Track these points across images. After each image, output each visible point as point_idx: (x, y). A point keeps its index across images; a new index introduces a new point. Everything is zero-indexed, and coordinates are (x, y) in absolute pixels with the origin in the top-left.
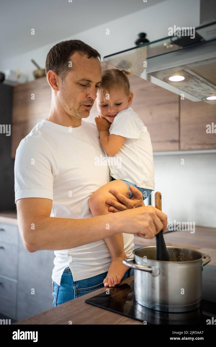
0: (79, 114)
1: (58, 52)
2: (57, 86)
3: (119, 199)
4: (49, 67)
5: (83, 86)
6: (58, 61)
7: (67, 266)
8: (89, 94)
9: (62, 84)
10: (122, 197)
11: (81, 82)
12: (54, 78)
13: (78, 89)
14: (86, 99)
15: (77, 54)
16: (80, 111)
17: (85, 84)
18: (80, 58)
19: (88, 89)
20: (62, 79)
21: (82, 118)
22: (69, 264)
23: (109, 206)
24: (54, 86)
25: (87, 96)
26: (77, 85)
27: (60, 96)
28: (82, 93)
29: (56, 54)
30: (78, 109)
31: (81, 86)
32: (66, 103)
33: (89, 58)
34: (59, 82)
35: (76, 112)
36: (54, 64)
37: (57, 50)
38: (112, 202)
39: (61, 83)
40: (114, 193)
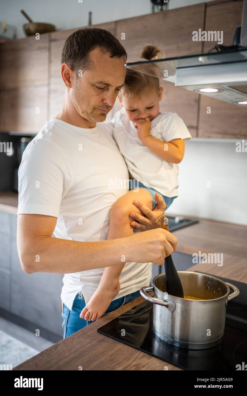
0: (93, 118)
1: (76, 43)
2: (70, 82)
3: (143, 212)
4: (64, 57)
5: (100, 88)
6: (74, 54)
7: (79, 290)
8: (106, 99)
9: (77, 82)
10: (147, 210)
11: (97, 85)
12: (68, 72)
13: (93, 92)
14: (101, 104)
15: (98, 50)
16: (94, 115)
17: (103, 87)
18: (101, 55)
19: (105, 92)
20: (77, 77)
21: (97, 122)
22: (81, 289)
23: (132, 220)
24: (67, 82)
25: (103, 100)
26: (93, 87)
27: (72, 94)
28: (98, 97)
29: (74, 44)
30: (92, 113)
31: (97, 89)
32: (78, 104)
33: (111, 57)
34: (73, 79)
35: (90, 116)
36: (70, 56)
37: (76, 41)
38: (136, 216)
39: (75, 81)
40: (138, 205)
